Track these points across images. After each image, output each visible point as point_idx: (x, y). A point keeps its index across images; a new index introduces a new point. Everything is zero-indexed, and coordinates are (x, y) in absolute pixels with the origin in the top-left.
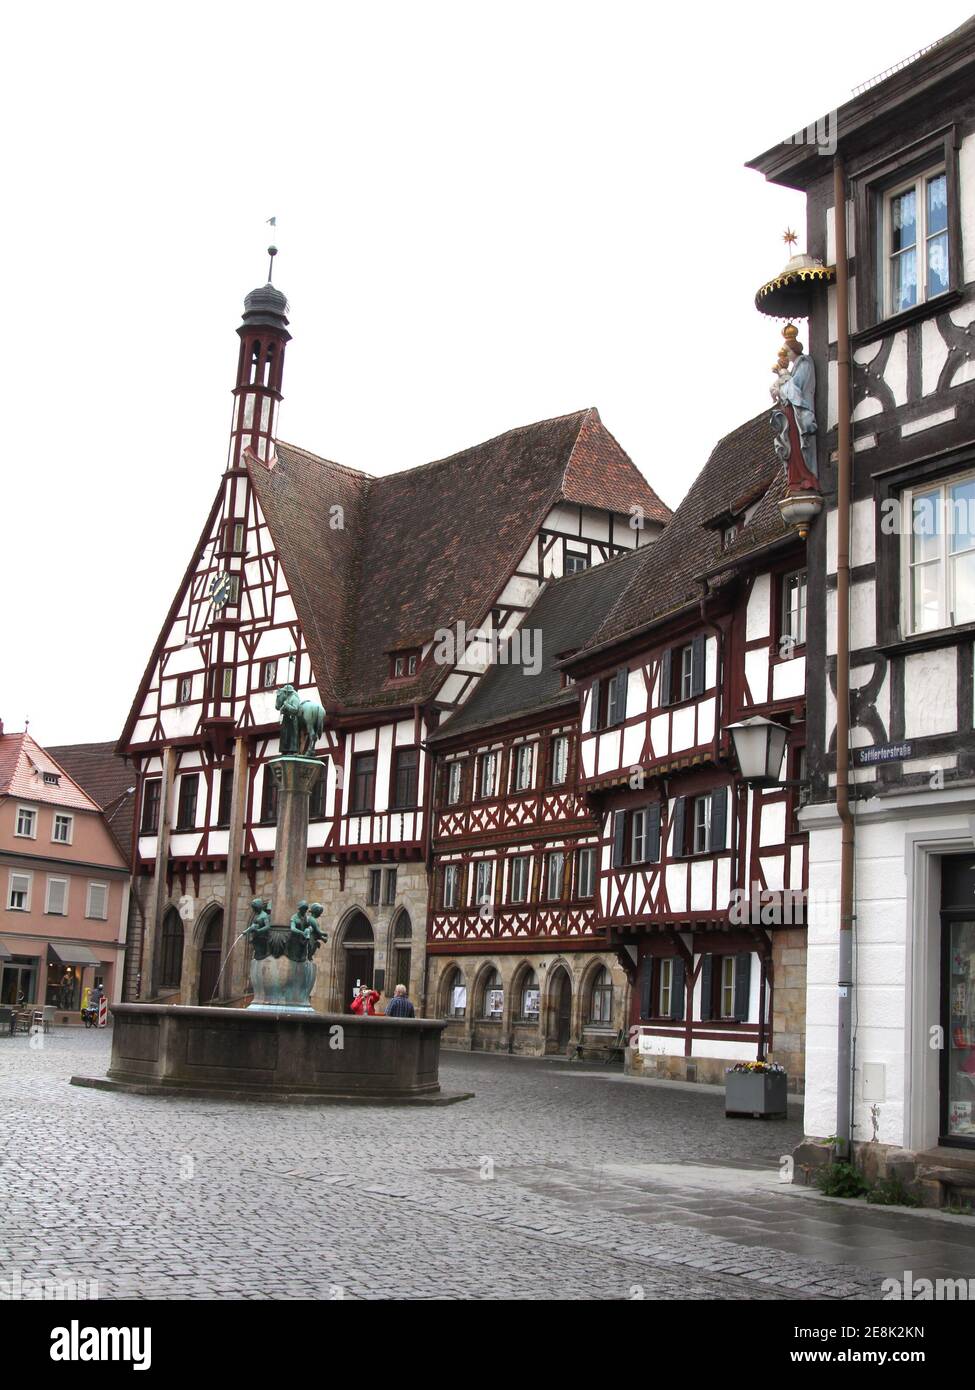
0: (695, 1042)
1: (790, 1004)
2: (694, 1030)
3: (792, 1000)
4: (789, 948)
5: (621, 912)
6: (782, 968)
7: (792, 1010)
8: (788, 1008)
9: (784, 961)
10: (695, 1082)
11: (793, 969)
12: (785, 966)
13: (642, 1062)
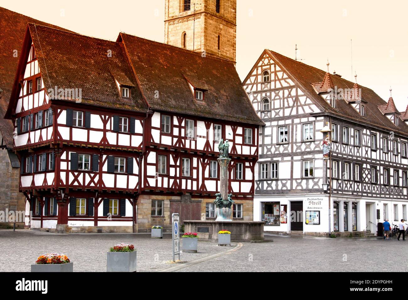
0: (99, 222)
1: (144, 212)
2: (98, 219)
3: (145, 211)
4: (143, 199)
5: (76, 184)
6: (141, 204)
7: (145, 213)
8: (143, 213)
9: (142, 202)
10: (102, 233)
11: (145, 204)
12: (142, 203)
13: (71, 229)
